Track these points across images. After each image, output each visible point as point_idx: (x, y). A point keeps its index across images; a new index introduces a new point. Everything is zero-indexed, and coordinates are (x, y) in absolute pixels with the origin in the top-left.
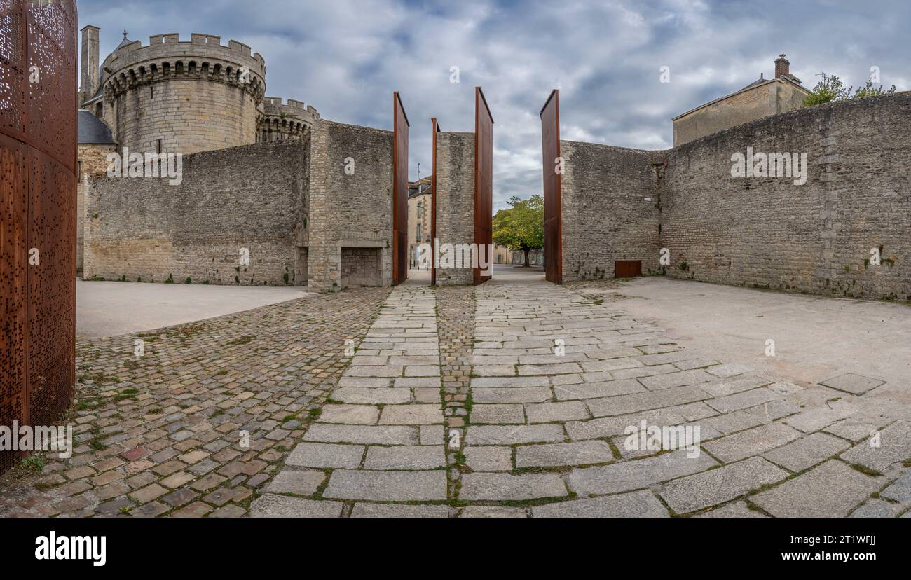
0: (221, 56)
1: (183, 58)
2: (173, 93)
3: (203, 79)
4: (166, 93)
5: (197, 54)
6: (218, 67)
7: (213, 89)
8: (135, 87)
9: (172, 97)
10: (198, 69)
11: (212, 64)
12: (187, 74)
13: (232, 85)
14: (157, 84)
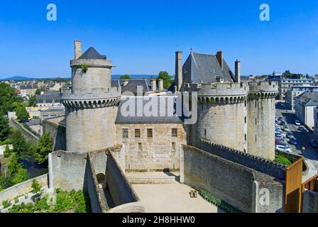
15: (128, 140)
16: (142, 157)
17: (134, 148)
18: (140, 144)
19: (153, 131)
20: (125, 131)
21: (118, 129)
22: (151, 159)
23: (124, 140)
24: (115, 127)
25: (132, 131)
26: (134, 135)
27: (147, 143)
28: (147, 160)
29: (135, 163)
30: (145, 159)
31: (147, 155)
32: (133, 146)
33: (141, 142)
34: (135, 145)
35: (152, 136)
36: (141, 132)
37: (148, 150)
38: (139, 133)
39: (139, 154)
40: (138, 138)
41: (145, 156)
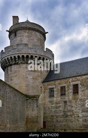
15: (55, 99)
16: (67, 117)
17: (60, 107)
18: (65, 102)
19: (80, 86)
21: (45, 89)
22: (77, 118)
23: (51, 99)
24: (43, 87)
25: (58, 90)
26: (59, 94)
27: (73, 101)
28: (73, 119)
29: (60, 123)
30: (71, 118)
31: (73, 114)
32: (58, 105)
33: (67, 100)
34: (61, 104)
35: (78, 93)
36: (66, 90)
37: (73, 109)
38: (65, 91)
39: (64, 113)
40: (63, 97)
41: (71, 115)
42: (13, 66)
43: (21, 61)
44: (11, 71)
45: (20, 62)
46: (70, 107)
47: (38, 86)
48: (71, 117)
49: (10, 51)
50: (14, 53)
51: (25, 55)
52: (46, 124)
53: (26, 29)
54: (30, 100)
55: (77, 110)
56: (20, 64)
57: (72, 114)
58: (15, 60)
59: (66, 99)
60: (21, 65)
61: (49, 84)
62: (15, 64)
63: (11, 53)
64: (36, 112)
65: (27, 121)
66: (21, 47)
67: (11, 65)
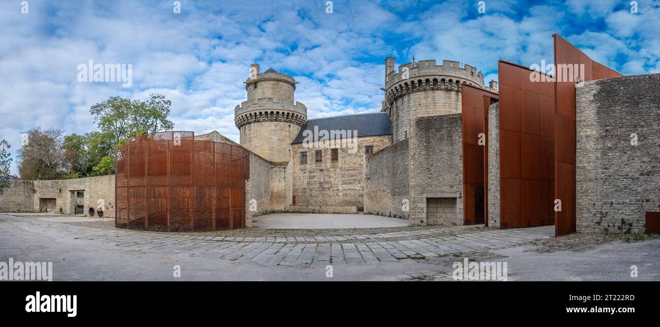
0: (437, 72)
1: (414, 78)
2: (412, 102)
3: (429, 90)
4: (409, 101)
5: (422, 75)
6: (435, 80)
7: (435, 95)
8: (396, 99)
9: (412, 104)
10: (423, 84)
11: (431, 79)
12: (418, 88)
13: (448, 90)
14: (405, 96)
15: (308, 166)
16: (324, 189)
17: (314, 176)
18: (322, 170)
19: (340, 151)
20: (304, 155)
21: (295, 153)
22: (336, 192)
23: (302, 167)
24: (291, 150)
25: (312, 154)
26: (314, 160)
27: (331, 169)
28: (331, 193)
29: (315, 199)
30: (328, 192)
31: (331, 187)
32: (313, 174)
33: (324, 168)
34: (316, 174)
35: (337, 159)
36: (323, 155)
37: (332, 179)
38: (321, 156)
39: (320, 186)
40: (319, 164)
41: (328, 188)
42: (252, 124)
43: (264, 118)
44: (250, 130)
45: (261, 119)
46: (327, 177)
47: (285, 149)
48: (329, 190)
49: (249, 107)
50: (254, 109)
51: (269, 112)
52: (296, 199)
53: (271, 80)
54: (276, 168)
55: (336, 182)
56: (261, 122)
57: (329, 186)
58: (256, 117)
59: (323, 166)
60: (263, 123)
61: (300, 147)
62: (255, 122)
63: (250, 109)
64: (284, 184)
65: (272, 196)
66: (264, 102)
67: (250, 123)
